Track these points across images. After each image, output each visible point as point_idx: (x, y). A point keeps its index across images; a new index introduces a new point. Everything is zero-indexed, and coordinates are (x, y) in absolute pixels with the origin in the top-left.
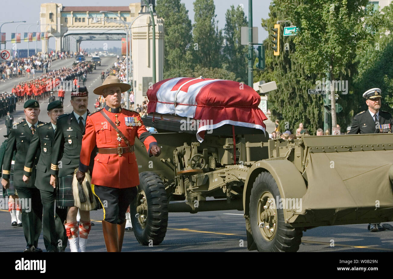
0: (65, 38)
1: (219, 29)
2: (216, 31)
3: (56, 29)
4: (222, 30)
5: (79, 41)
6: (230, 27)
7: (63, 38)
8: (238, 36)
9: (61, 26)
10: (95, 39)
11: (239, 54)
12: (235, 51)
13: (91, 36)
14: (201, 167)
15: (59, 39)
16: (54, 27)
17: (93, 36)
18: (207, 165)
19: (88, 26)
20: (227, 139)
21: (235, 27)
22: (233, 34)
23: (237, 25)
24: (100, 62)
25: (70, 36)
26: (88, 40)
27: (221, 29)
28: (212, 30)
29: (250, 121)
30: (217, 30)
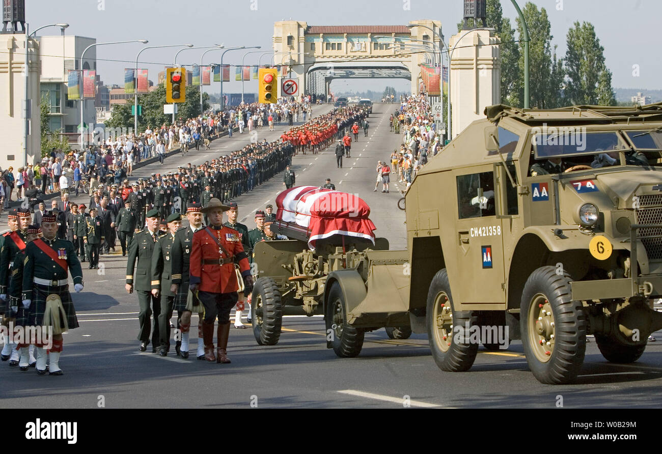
0: (309, 75)
1: (558, 58)
2: (553, 62)
3: (297, 61)
4: (562, 60)
5: (328, 80)
6: (573, 56)
7: (307, 74)
8: (586, 69)
9: (305, 56)
10: (354, 76)
11: (588, 96)
12: (583, 93)
13: (348, 72)
14: (314, 273)
15: (303, 75)
16: (295, 58)
17: (350, 72)
18: (320, 272)
19: (346, 56)
20: (337, 248)
21: (581, 55)
22: (577, 66)
23: (584, 53)
24: (371, 108)
25: (317, 72)
26: (342, 77)
27: (560, 59)
28: (546, 59)
29: (359, 231)
30: (555, 60)
